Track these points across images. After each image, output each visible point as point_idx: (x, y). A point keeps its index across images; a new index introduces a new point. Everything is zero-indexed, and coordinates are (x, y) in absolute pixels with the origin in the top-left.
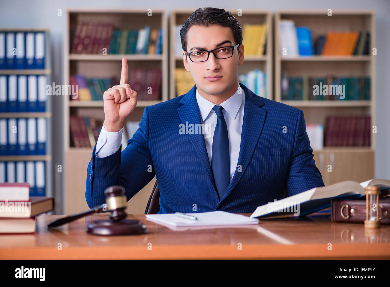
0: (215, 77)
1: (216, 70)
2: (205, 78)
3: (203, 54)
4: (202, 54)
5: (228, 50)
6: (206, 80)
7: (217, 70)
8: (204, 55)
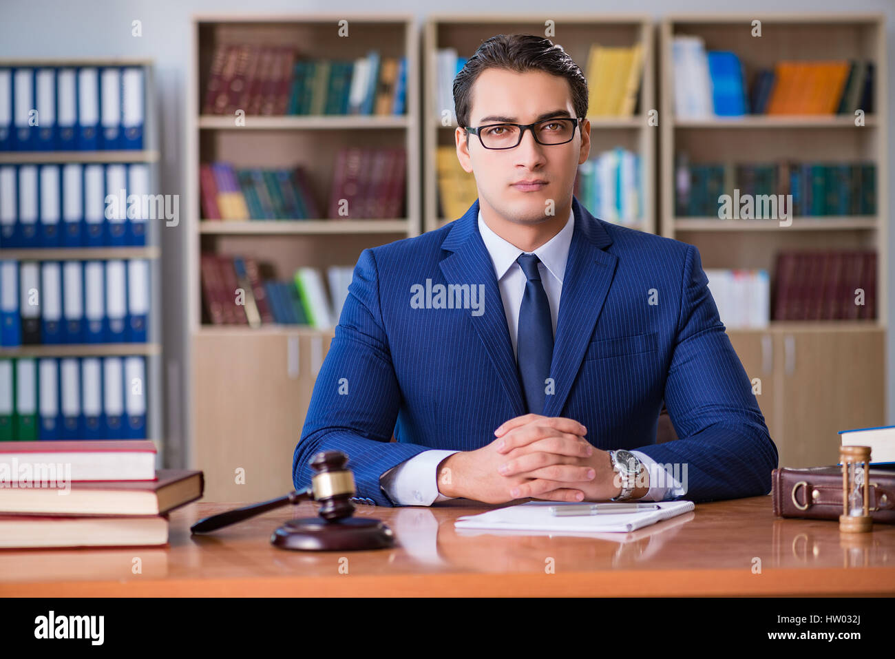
0: (534, 183)
1: (537, 167)
2: (511, 185)
3: (509, 130)
4: (505, 131)
5: (563, 127)
6: (512, 189)
7: (539, 167)
8: (511, 134)
